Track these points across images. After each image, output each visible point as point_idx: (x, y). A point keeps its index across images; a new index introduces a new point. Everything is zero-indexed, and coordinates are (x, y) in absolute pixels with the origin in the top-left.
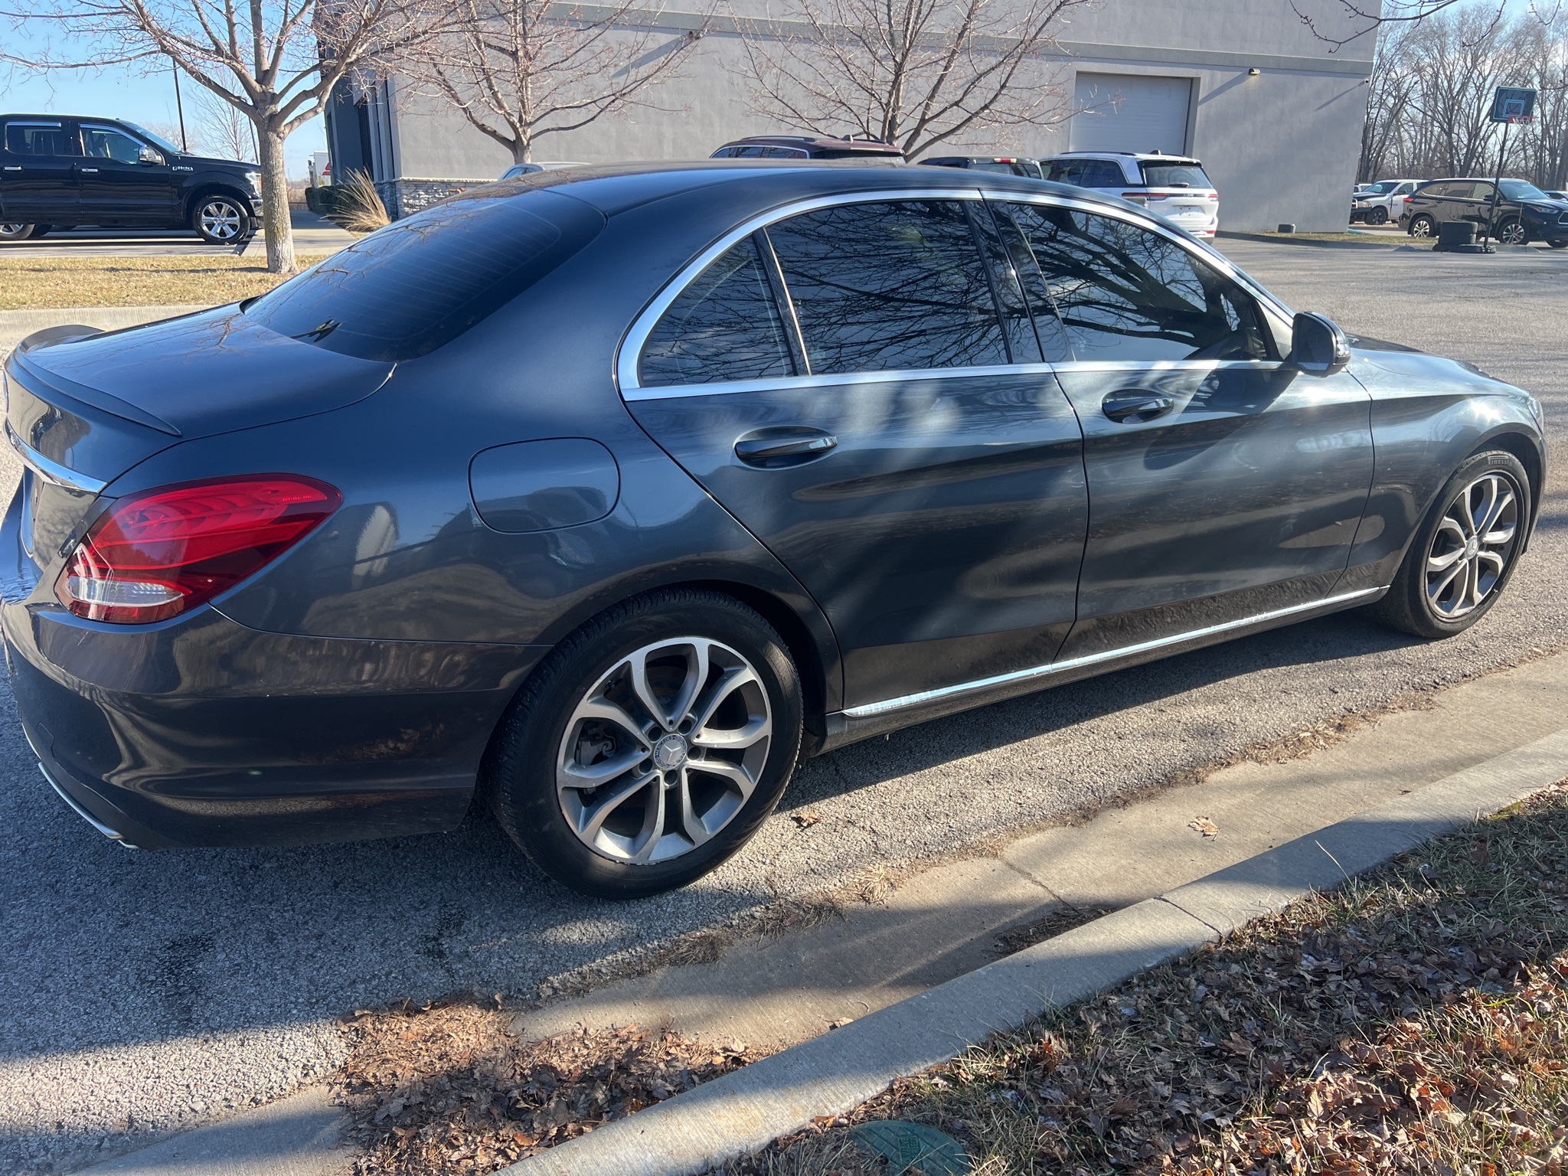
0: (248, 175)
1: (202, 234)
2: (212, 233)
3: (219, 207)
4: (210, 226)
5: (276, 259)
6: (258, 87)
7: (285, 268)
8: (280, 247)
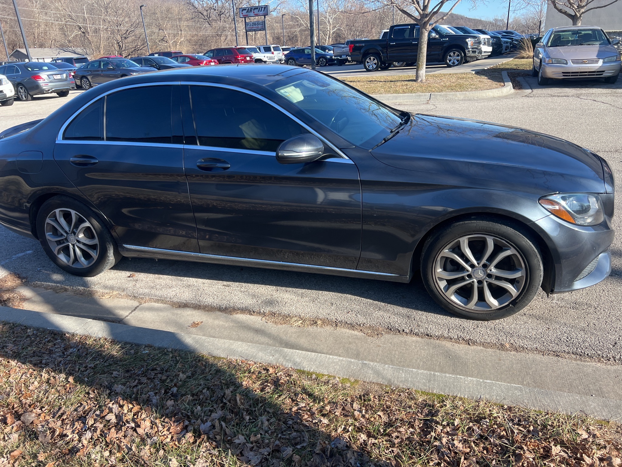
0: (467, 40)
1: (447, 63)
2: (450, 63)
3: (454, 53)
4: (450, 61)
5: (417, 76)
6: (421, 12)
7: (420, 80)
8: (419, 72)
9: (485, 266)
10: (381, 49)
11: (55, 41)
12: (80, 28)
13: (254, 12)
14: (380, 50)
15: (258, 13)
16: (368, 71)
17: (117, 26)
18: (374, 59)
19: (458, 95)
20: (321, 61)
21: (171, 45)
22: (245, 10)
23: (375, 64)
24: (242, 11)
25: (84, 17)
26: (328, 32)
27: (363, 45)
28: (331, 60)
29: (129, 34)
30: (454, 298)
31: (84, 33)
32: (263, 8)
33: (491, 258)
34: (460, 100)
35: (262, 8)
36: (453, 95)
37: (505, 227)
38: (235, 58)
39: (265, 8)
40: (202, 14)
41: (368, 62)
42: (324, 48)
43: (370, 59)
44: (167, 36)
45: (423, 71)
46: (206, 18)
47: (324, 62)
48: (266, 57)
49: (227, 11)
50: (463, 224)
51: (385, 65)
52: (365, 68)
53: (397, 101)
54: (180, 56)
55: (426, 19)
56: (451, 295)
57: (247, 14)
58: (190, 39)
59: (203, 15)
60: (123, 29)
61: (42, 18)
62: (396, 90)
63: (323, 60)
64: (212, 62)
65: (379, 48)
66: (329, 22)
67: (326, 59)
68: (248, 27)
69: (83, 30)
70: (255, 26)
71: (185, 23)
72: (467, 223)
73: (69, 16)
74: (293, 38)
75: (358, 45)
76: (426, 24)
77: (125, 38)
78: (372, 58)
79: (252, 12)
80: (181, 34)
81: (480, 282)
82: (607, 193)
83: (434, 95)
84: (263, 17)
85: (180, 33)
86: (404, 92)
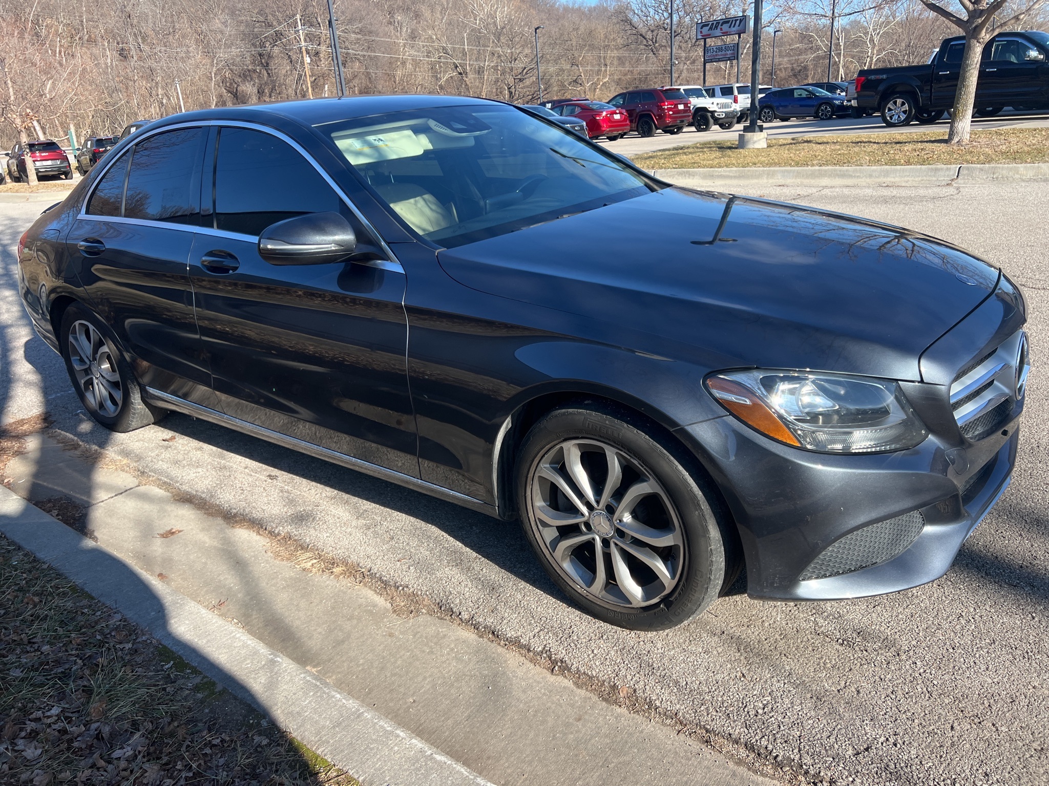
5: (952, 134)
6: (971, 7)
7: (956, 140)
8: (956, 125)
9: (610, 510)
10: (919, 83)
11: (422, 87)
12: (456, 67)
13: (721, 29)
14: (917, 86)
15: (728, 30)
16: (890, 125)
17: (511, 62)
18: (903, 104)
19: (1022, 169)
20: (822, 110)
21: (587, 89)
22: (707, 25)
23: (905, 112)
24: (702, 28)
25: (464, 49)
26: (869, 59)
27: (885, 76)
28: (842, 108)
29: (526, 74)
30: (567, 566)
31: (460, 74)
32: (738, 22)
33: (619, 494)
34: (1023, 181)
35: (736, 20)
36: (1011, 169)
37: (635, 430)
38: (658, 106)
39: (741, 21)
40: (644, 37)
41: (890, 110)
42: (832, 88)
43: (895, 103)
44: (582, 74)
45: (965, 124)
46: (650, 43)
47: (828, 111)
48: (715, 104)
49: (685, 31)
50: (565, 413)
51: (929, 115)
52: (885, 120)
53: (889, 179)
54: (567, 105)
55: (980, 21)
56: (563, 559)
57: (710, 32)
58: (620, 79)
59: (645, 39)
60: (519, 65)
61: (409, 53)
62: (894, 160)
63: (826, 108)
64: (617, 113)
65: (916, 83)
66: (872, 40)
67: (832, 106)
68: (709, 54)
69: (460, 69)
70: (720, 53)
71: (615, 53)
72: (571, 413)
73: (444, 48)
74: (800, 71)
75: (873, 77)
76: (978, 29)
77: (521, 80)
78: (899, 101)
79: (719, 29)
80: (606, 71)
81: (606, 542)
82: (922, 381)
83: (968, 169)
84: (737, 36)
85: (603, 69)
86: (908, 163)
